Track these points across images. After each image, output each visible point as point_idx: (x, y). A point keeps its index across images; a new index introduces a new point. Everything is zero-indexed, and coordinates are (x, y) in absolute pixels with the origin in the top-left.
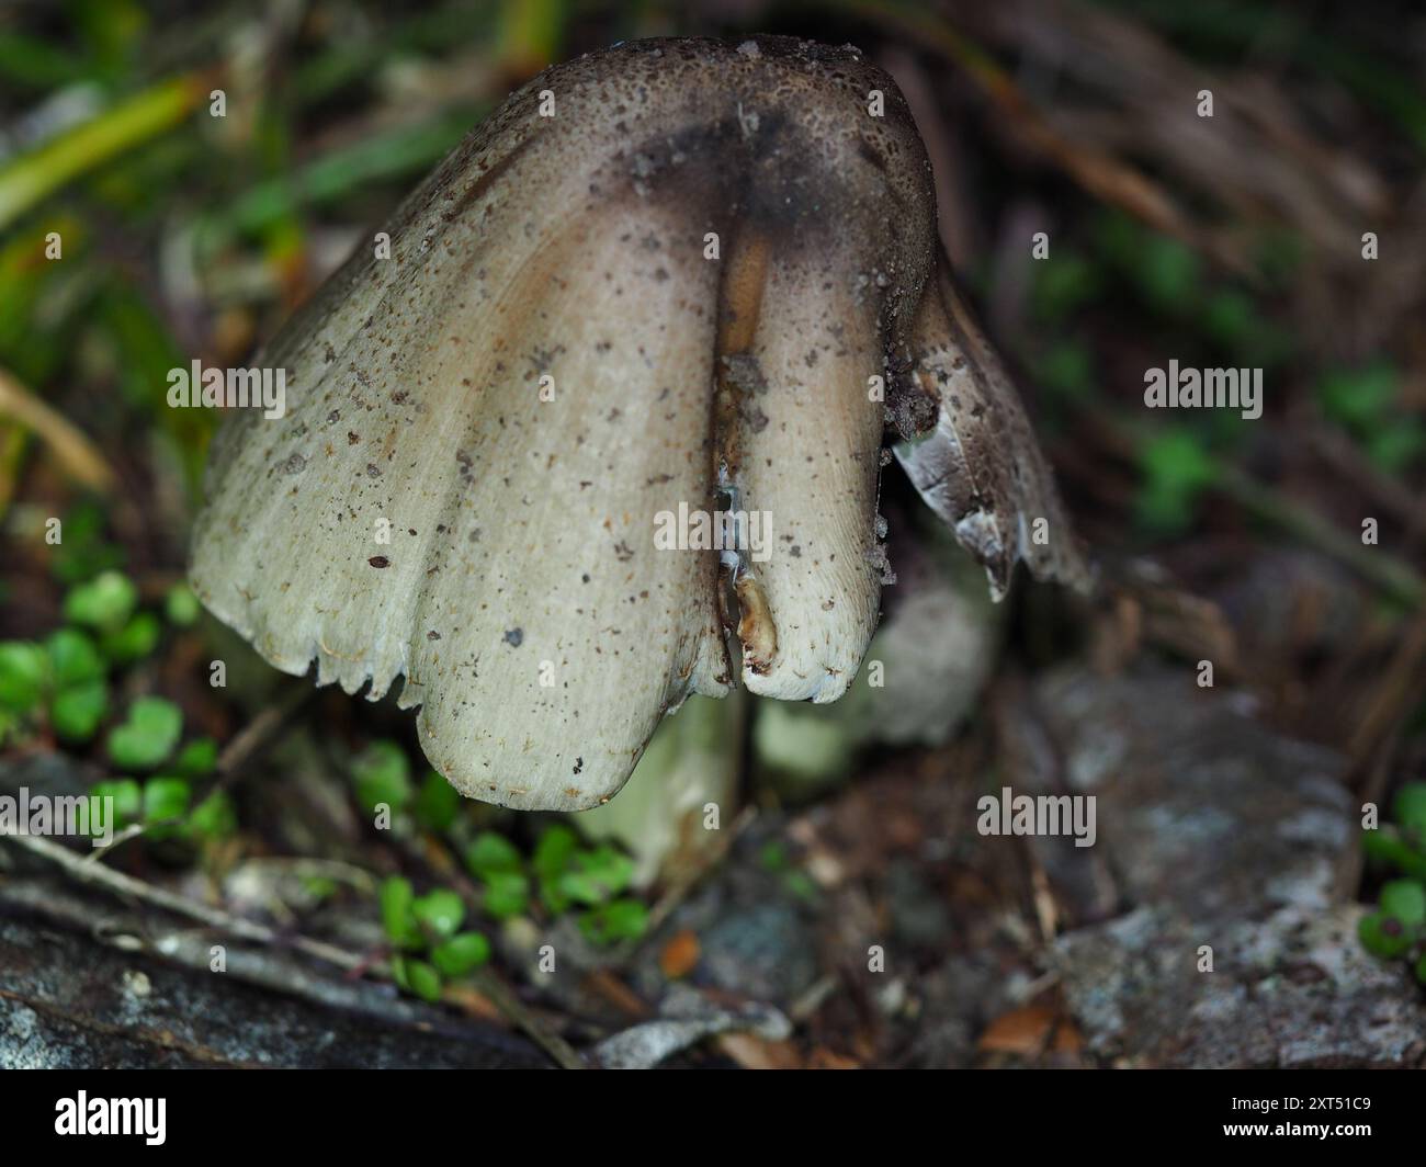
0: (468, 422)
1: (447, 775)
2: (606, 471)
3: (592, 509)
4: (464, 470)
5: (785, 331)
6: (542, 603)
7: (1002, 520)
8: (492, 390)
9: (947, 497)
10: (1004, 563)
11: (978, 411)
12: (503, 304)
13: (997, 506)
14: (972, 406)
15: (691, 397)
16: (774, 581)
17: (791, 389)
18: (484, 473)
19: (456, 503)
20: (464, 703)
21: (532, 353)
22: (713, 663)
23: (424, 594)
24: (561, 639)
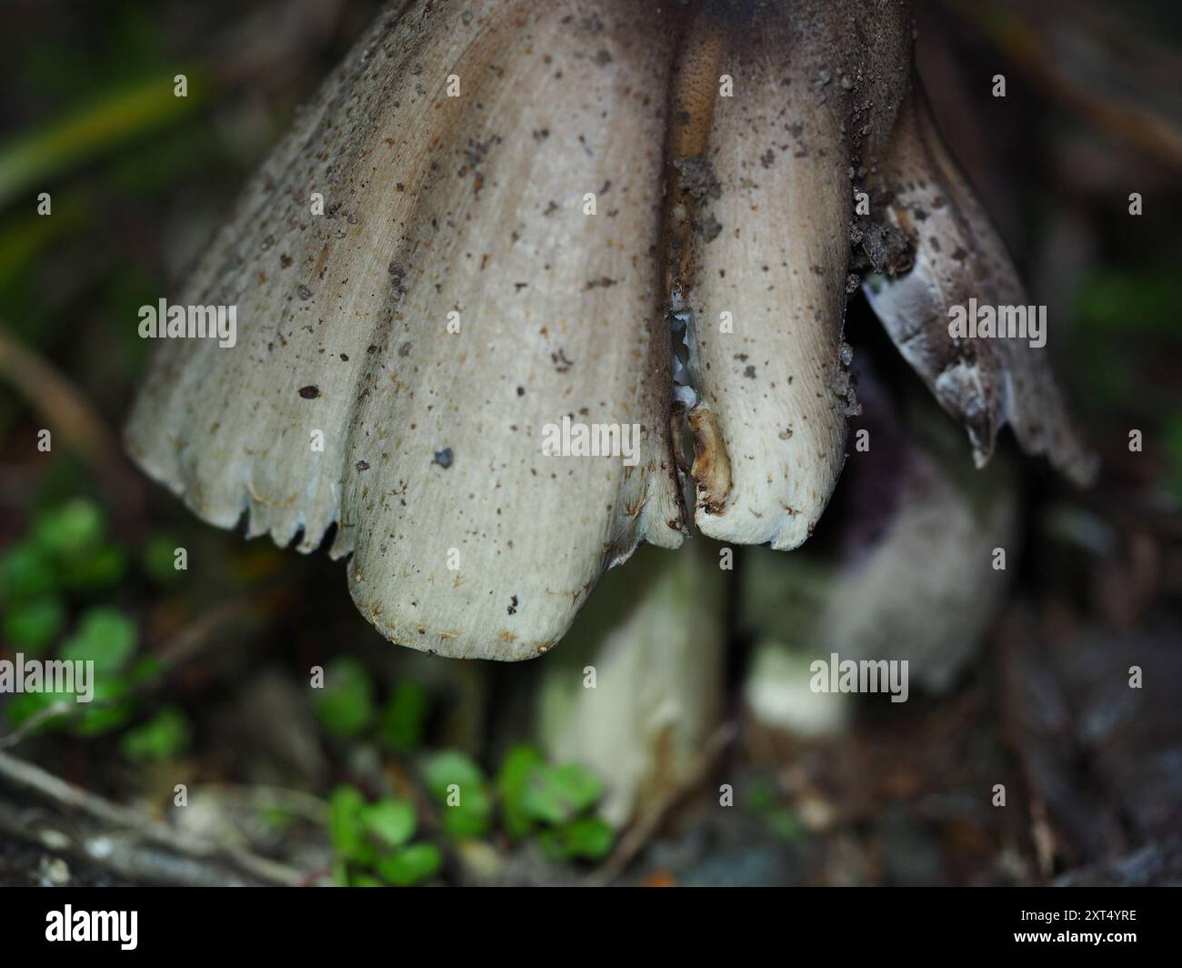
0: (402, 232)
1: (374, 620)
2: (543, 272)
3: (528, 314)
4: (396, 283)
5: (741, 130)
6: (474, 419)
7: (985, 375)
8: (426, 192)
9: (926, 349)
10: (987, 423)
11: (959, 255)
12: (438, 101)
13: (979, 358)
14: (953, 250)
15: (635, 194)
16: (728, 407)
17: (745, 192)
18: (416, 281)
19: (387, 319)
20: (392, 536)
21: (467, 147)
22: (664, 504)
23: (355, 422)
24: (494, 458)
